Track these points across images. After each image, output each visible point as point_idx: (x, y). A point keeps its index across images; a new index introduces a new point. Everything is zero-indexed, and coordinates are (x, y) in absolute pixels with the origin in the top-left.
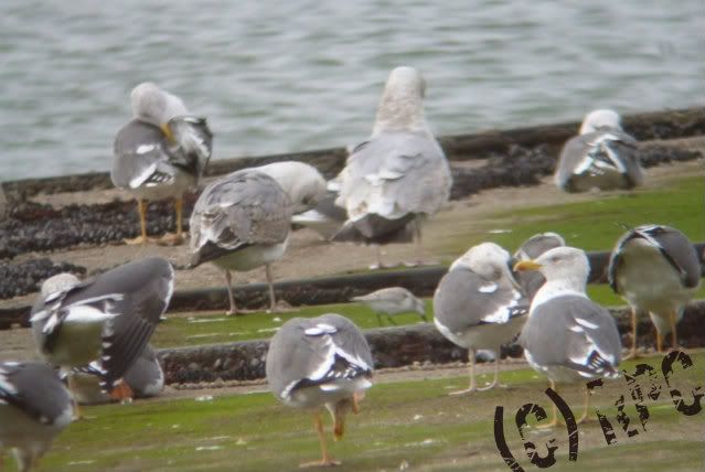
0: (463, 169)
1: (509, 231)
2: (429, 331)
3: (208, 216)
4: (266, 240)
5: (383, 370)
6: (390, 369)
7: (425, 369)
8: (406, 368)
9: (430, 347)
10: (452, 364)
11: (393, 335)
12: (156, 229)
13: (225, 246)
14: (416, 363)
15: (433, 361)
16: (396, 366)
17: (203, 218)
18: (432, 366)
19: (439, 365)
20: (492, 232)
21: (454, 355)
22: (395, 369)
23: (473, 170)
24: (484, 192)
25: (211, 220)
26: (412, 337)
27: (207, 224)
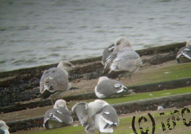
0: (162, 56)
1: (170, 72)
2: (140, 102)
3: (46, 82)
4: (62, 90)
5: (127, 114)
6: (129, 114)
7: (139, 113)
8: (133, 113)
9: (140, 107)
10: (146, 111)
11: (130, 104)
12: (73, 78)
13: (51, 91)
14: (136, 112)
15: (141, 111)
16: (131, 113)
17: (45, 83)
18: (141, 112)
19: (143, 112)
20: (165, 73)
21: (147, 109)
22: (130, 114)
23: (165, 56)
24: (167, 62)
25: (47, 84)
26: (135, 104)
27: (46, 84)
